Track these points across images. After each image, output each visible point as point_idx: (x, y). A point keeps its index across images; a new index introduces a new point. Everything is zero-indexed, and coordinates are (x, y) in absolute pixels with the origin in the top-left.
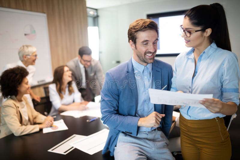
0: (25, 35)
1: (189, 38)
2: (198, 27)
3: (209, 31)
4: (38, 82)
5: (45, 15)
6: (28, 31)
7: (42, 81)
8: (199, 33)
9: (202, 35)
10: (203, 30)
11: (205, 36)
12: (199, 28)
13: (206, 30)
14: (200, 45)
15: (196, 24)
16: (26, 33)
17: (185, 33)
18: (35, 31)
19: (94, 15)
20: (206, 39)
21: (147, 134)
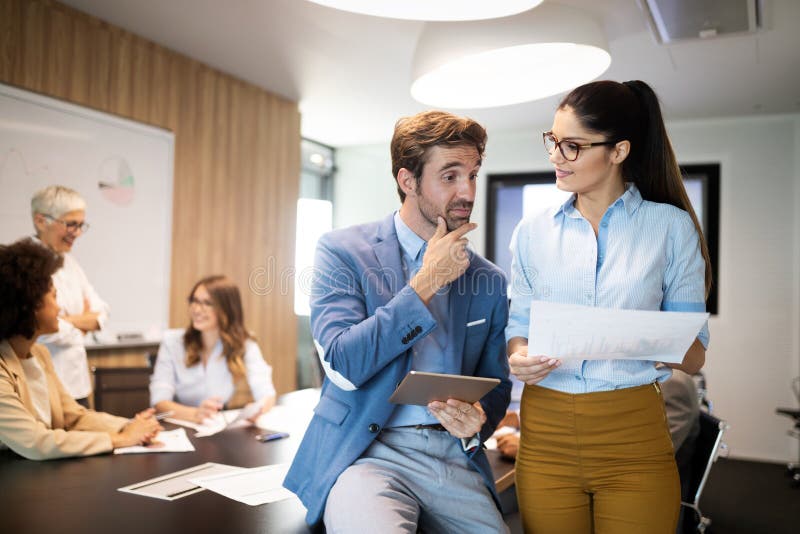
0: (101, 185)
1: (571, 163)
2: (598, 133)
3: (624, 149)
4: (119, 338)
5: (171, 137)
6: (111, 175)
7: (134, 336)
8: (600, 150)
9: (606, 159)
10: (610, 145)
11: (612, 164)
12: (600, 138)
13: (618, 145)
14: (597, 185)
15: (594, 126)
16: (104, 180)
17: (561, 150)
18: (131, 180)
19: (323, 167)
20: (614, 169)
21: (427, 438)
